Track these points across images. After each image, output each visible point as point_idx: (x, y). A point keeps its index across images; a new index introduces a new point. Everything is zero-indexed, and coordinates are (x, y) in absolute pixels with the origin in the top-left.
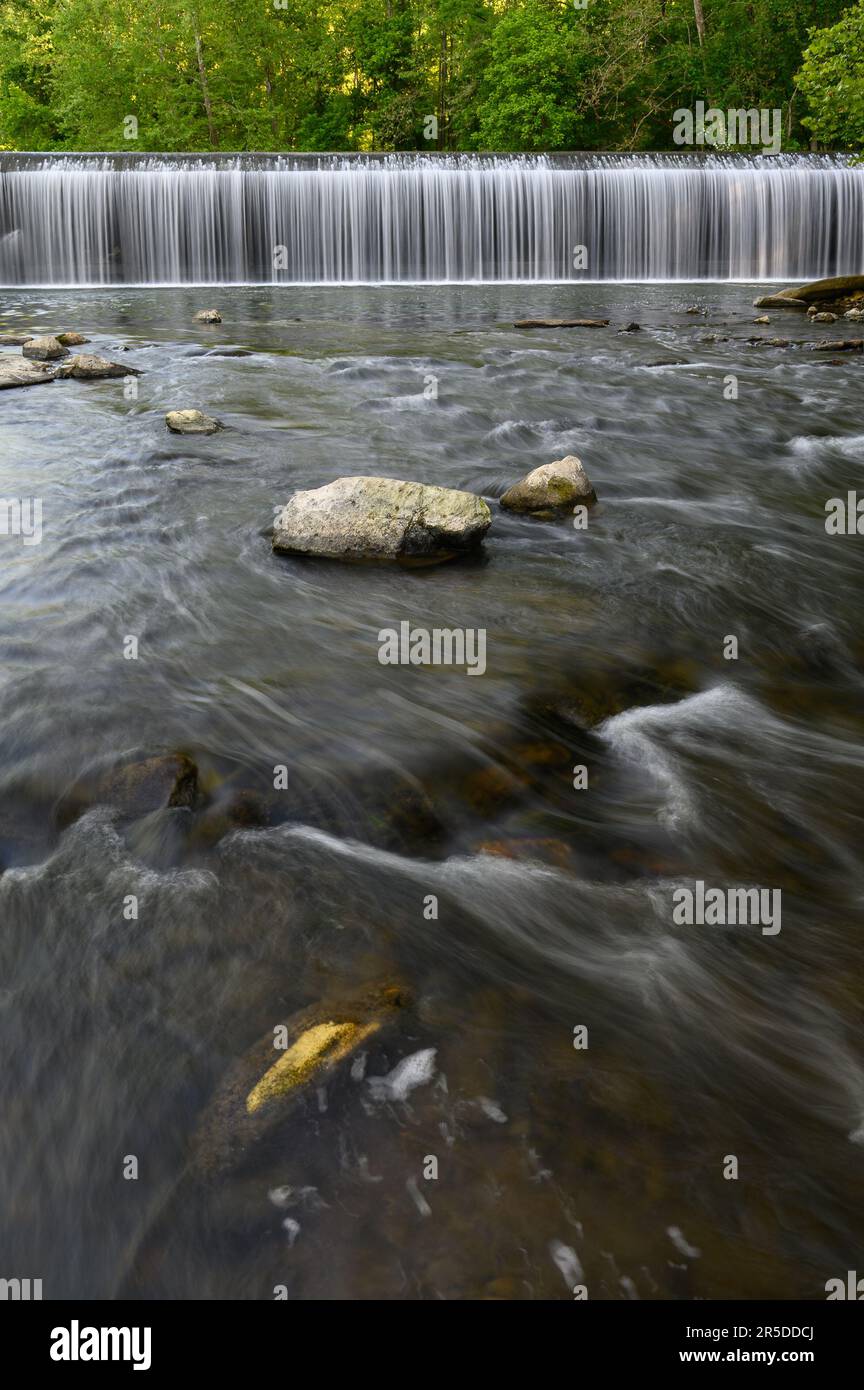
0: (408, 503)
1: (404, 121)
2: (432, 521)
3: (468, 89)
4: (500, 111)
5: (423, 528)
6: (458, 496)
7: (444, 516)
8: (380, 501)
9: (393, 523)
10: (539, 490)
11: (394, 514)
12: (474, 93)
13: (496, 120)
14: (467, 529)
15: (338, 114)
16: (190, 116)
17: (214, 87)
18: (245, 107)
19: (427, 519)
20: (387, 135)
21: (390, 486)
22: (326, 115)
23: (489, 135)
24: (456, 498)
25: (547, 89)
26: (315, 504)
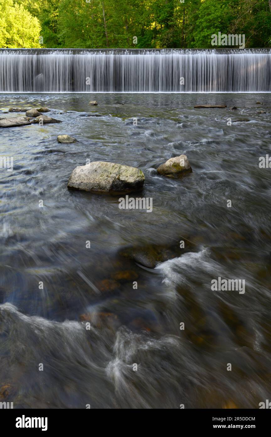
0: (114, 172)
1: (170, 38)
2: (122, 178)
3: (191, 28)
4: (201, 35)
5: (119, 181)
6: (133, 169)
7: (127, 177)
8: (105, 171)
9: (109, 179)
10: (169, 167)
11: (109, 175)
12: (193, 29)
13: (199, 38)
14: (135, 181)
15: (148, 36)
16: (101, 37)
17: (109, 28)
18: (119, 34)
19: (121, 178)
20: (164, 43)
21: (109, 165)
22: (145, 36)
23: (197, 43)
24: (132, 170)
25: (217, 27)
26: (83, 171)
